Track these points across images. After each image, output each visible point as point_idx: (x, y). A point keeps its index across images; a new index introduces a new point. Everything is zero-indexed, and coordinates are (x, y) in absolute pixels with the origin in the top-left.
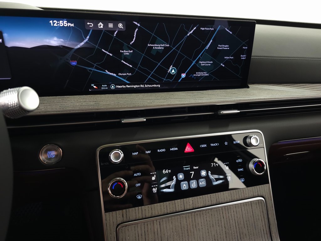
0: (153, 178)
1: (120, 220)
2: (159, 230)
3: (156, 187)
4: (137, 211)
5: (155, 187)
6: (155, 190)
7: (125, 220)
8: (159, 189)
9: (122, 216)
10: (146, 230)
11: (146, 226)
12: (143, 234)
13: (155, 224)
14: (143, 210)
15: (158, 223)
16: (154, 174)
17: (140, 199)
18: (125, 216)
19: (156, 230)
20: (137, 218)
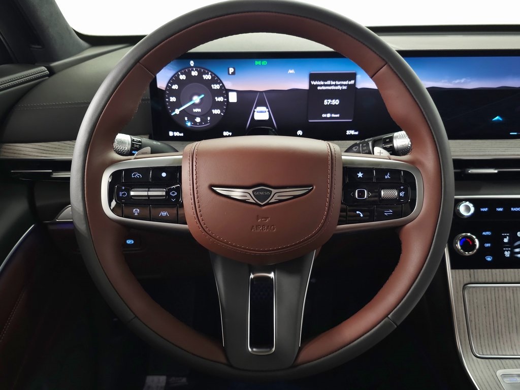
0: (506, 240)
1: (467, 280)
2: (512, 299)
3: (509, 250)
4: (486, 274)
5: (507, 251)
6: (507, 254)
7: (473, 281)
8: (513, 253)
9: (469, 277)
10: (497, 296)
11: (497, 292)
12: (494, 300)
13: (508, 292)
14: (494, 274)
15: (512, 291)
16: (507, 236)
17: (489, 261)
18: (472, 276)
19: (508, 298)
20: (487, 281)
